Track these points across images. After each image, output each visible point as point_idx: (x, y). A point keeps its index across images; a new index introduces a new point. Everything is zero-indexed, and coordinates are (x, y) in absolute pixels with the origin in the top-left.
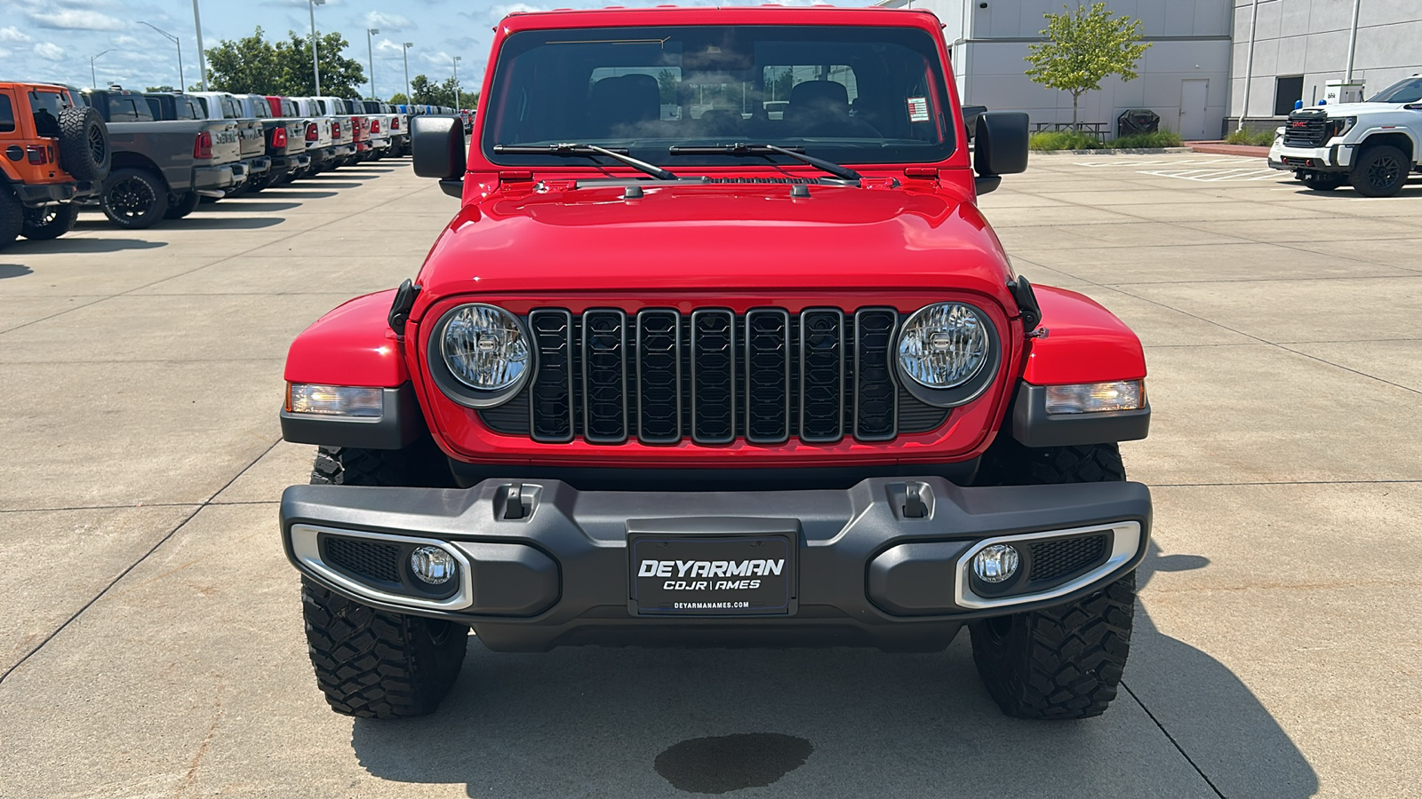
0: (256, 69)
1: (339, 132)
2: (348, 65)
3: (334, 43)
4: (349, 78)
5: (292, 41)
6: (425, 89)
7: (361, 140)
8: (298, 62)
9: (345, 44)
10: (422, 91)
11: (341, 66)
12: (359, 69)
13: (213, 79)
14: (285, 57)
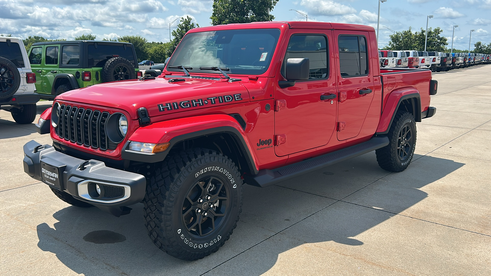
0: (405, 41)
1: (401, 63)
2: (441, 39)
3: (437, 31)
4: (441, 43)
5: (421, 31)
6: (480, 47)
7: (413, 65)
8: (422, 38)
9: (441, 31)
10: (478, 47)
11: (438, 39)
12: (445, 40)
13: (391, 45)
14: (417, 37)
